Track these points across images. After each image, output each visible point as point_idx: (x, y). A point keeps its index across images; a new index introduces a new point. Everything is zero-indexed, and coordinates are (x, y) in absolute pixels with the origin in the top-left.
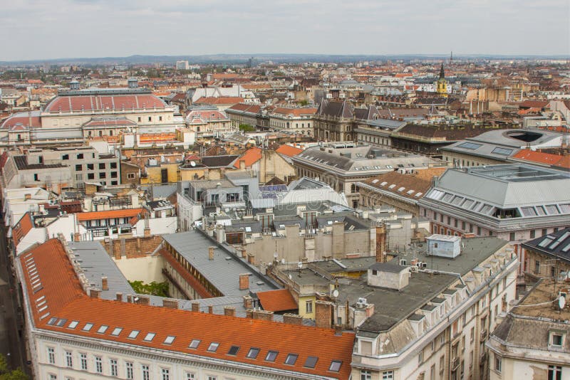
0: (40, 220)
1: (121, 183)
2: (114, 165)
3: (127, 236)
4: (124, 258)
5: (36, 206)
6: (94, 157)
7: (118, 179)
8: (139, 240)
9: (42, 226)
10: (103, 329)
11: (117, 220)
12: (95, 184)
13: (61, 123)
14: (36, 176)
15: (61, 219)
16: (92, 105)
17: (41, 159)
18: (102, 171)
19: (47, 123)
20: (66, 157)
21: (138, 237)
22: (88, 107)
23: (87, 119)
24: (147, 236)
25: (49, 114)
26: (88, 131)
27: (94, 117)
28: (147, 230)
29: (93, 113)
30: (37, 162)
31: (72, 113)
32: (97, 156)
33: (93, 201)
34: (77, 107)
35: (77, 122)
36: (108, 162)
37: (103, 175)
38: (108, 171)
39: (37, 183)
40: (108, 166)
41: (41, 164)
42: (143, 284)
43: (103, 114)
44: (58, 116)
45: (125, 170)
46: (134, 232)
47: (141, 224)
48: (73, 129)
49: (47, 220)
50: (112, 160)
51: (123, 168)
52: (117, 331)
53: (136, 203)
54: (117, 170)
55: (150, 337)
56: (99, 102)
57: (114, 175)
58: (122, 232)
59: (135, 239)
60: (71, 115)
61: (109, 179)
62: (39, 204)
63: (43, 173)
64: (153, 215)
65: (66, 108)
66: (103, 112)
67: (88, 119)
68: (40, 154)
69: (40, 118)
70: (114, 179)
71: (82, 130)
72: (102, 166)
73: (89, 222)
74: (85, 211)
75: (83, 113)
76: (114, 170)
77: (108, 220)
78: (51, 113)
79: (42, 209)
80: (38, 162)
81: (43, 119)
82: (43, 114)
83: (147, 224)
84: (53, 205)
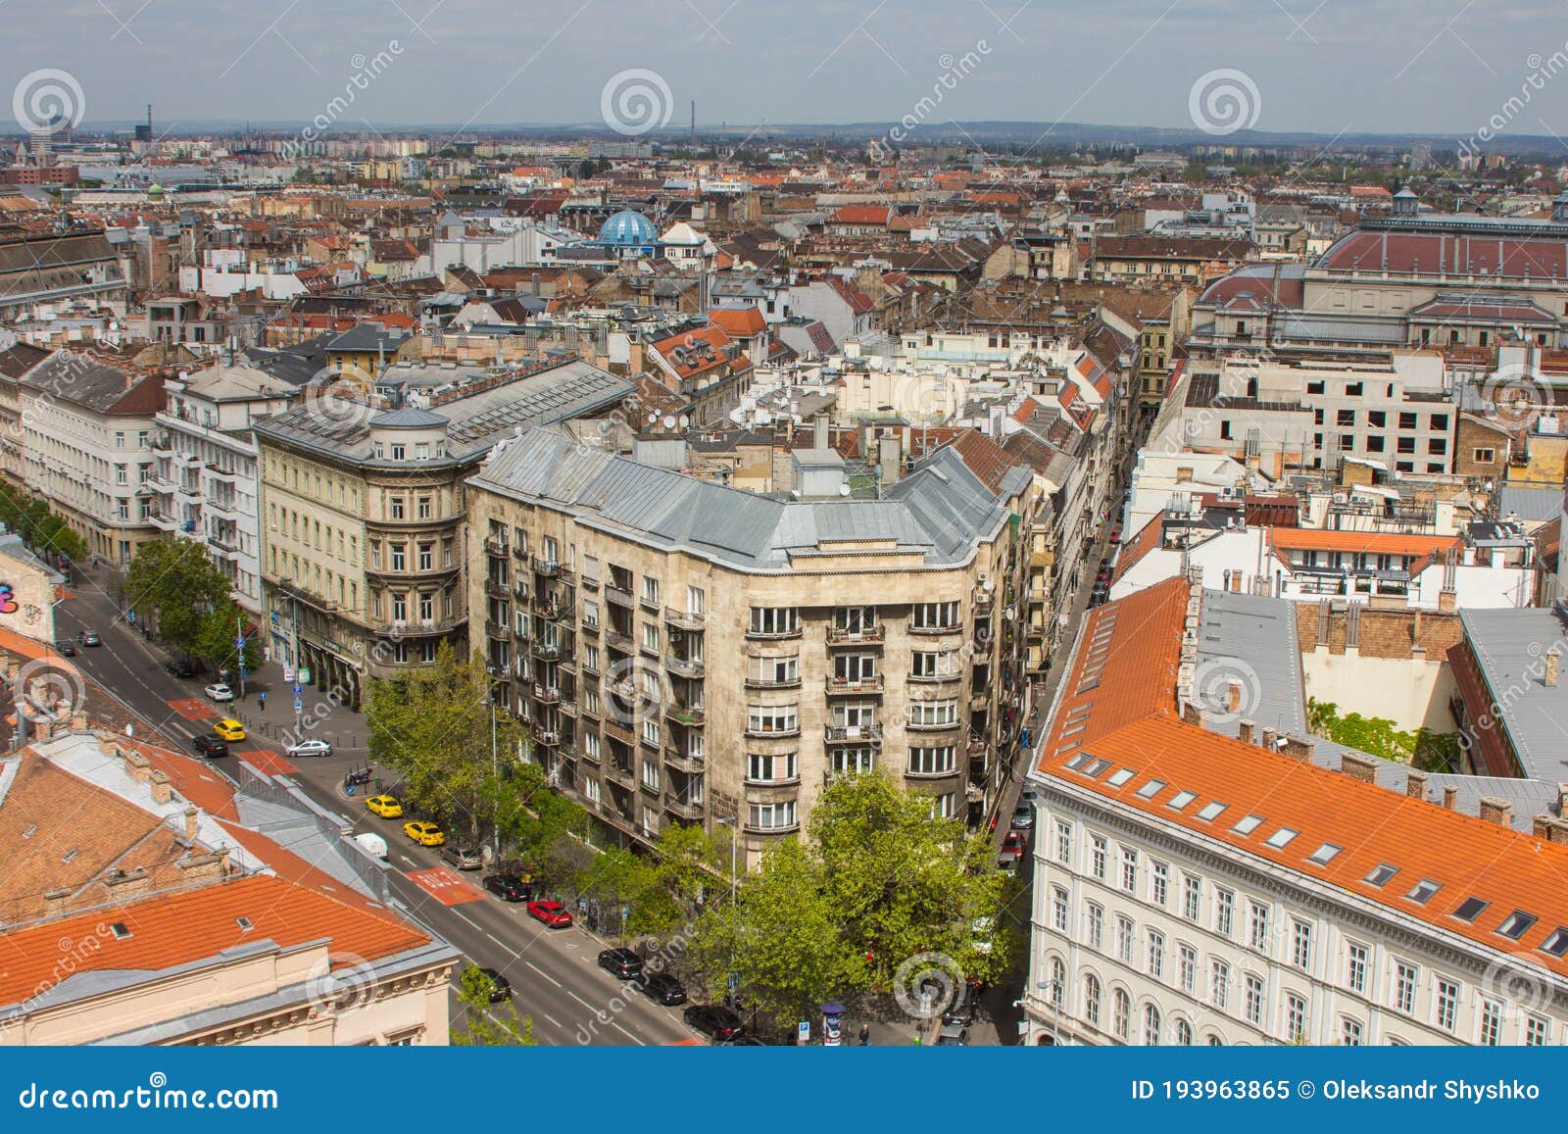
0: (1183, 530)
1: (1454, 471)
2: (1439, 422)
3: (1391, 603)
4: (1352, 652)
5: (1187, 497)
6: (1390, 394)
7: (1446, 460)
8: (1418, 617)
9: (1180, 547)
10: (1182, 799)
11: (1384, 560)
12: (1368, 463)
13: (1356, 301)
14: (1225, 425)
15: (1227, 536)
16: (1442, 260)
17: (1253, 385)
18: (1407, 433)
19: (1318, 299)
20: (1316, 389)
21: (1418, 609)
22: (1429, 265)
23: (1423, 296)
24: (1445, 609)
25: (1325, 275)
26: (1420, 329)
27: (1445, 293)
28: (1448, 593)
29: (1443, 280)
30: (1241, 392)
31: (1385, 277)
32: (1397, 392)
33: (1332, 502)
34: (1400, 263)
35: (1398, 302)
36: (1424, 411)
37: (1406, 445)
38: (1423, 434)
39: (1224, 443)
40: (1423, 423)
41: (1251, 399)
42: (1395, 730)
43: (1469, 287)
44: (1349, 282)
45: (1470, 437)
46: (1412, 595)
47: (1432, 577)
48: (1383, 320)
49: (1196, 535)
50: (1438, 408)
51: (1465, 431)
52: (1212, 811)
53: (1447, 522)
54: (1448, 435)
55: (1282, 837)
56: (1462, 254)
57: (1437, 446)
58: (1382, 590)
59: (1411, 613)
60: (1382, 283)
61: (1421, 458)
62: (1193, 494)
63: (1243, 421)
64: (1469, 556)
65: (1371, 263)
66: (1470, 281)
67: (1426, 295)
68: (1252, 372)
69: (1302, 283)
70: (1436, 459)
71: (1407, 325)
72: (1408, 420)
73: (1311, 555)
74: (1305, 525)
75: (1415, 279)
76: (1439, 435)
77: (1360, 558)
78: (1330, 272)
79: (1196, 507)
80: (1244, 394)
81: (1308, 289)
82: (1309, 275)
83: (1450, 580)
84: (1228, 500)
